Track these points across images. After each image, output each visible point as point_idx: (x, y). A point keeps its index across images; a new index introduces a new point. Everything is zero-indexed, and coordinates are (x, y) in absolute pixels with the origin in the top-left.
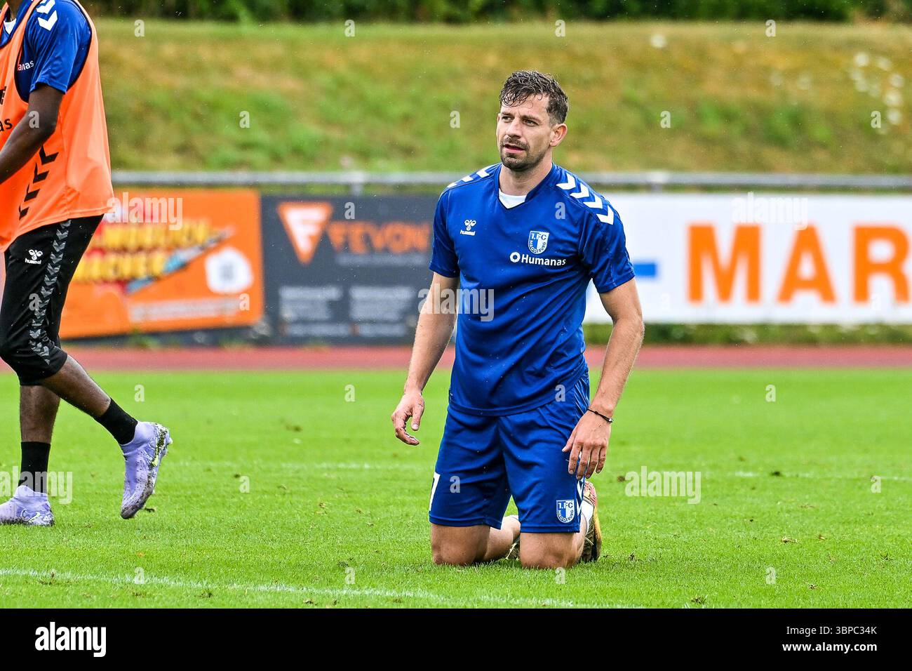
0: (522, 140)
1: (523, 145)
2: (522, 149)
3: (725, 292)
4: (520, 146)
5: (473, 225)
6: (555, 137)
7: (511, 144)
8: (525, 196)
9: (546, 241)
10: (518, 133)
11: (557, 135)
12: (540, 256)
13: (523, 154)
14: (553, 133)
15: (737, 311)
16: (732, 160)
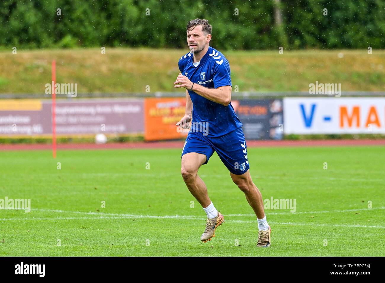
0: (195, 42)
1: (196, 44)
2: (195, 46)
3: (350, 124)
4: (195, 44)
5: (187, 74)
6: (207, 39)
7: (192, 44)
8: (200, 62)
9: (205, 75)
10: (193, 40)
11: (208, 39)
12: (204, 81)
13: (196, 47)
14: (207, 38)
15: (353, 130)
16: (360, 88)
